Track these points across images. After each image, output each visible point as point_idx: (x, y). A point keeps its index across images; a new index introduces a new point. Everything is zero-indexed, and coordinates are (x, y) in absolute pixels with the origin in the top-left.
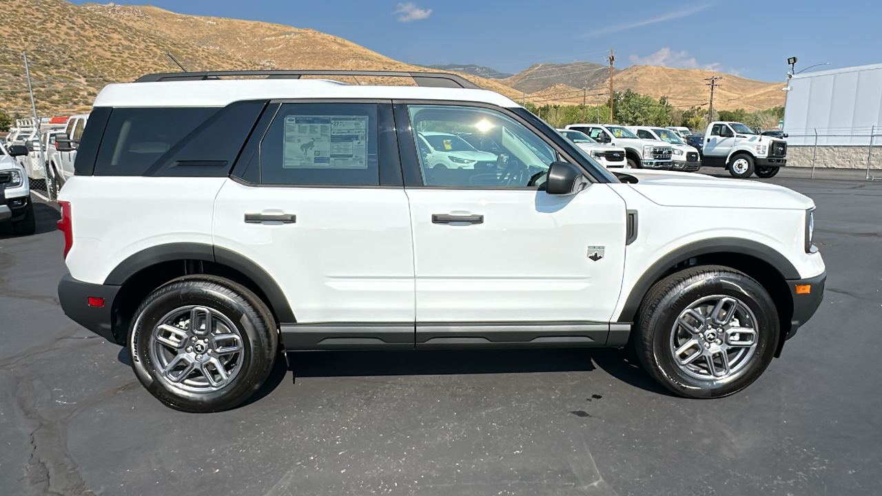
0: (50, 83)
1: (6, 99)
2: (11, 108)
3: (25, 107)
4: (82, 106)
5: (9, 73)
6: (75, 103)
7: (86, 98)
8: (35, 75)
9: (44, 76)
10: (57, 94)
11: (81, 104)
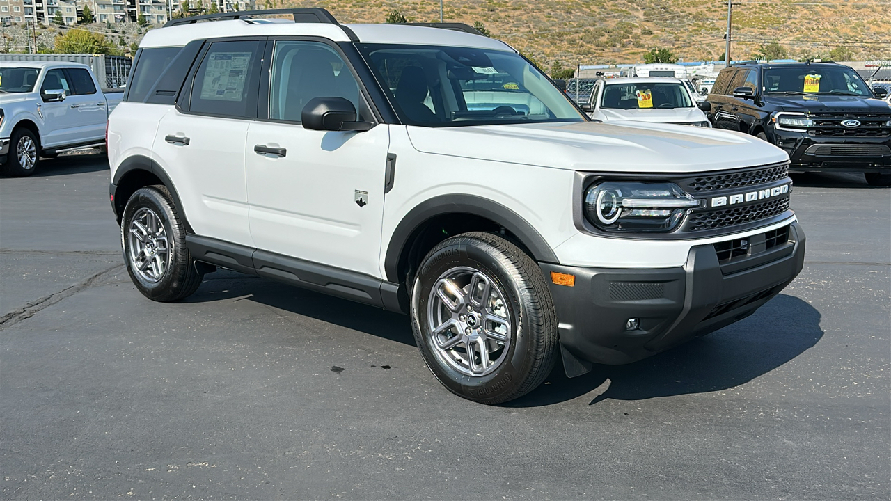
0: (602, 20)
1: (552, 43)
2: (553, 55)
3: (569, 52)
4: (631, 49)
5: (561, 10)
6: (624, 46)
7: (639, 37)
8: (588, 10)
9: (598, 11)
10: (606, 34)
11: (631, 45)
